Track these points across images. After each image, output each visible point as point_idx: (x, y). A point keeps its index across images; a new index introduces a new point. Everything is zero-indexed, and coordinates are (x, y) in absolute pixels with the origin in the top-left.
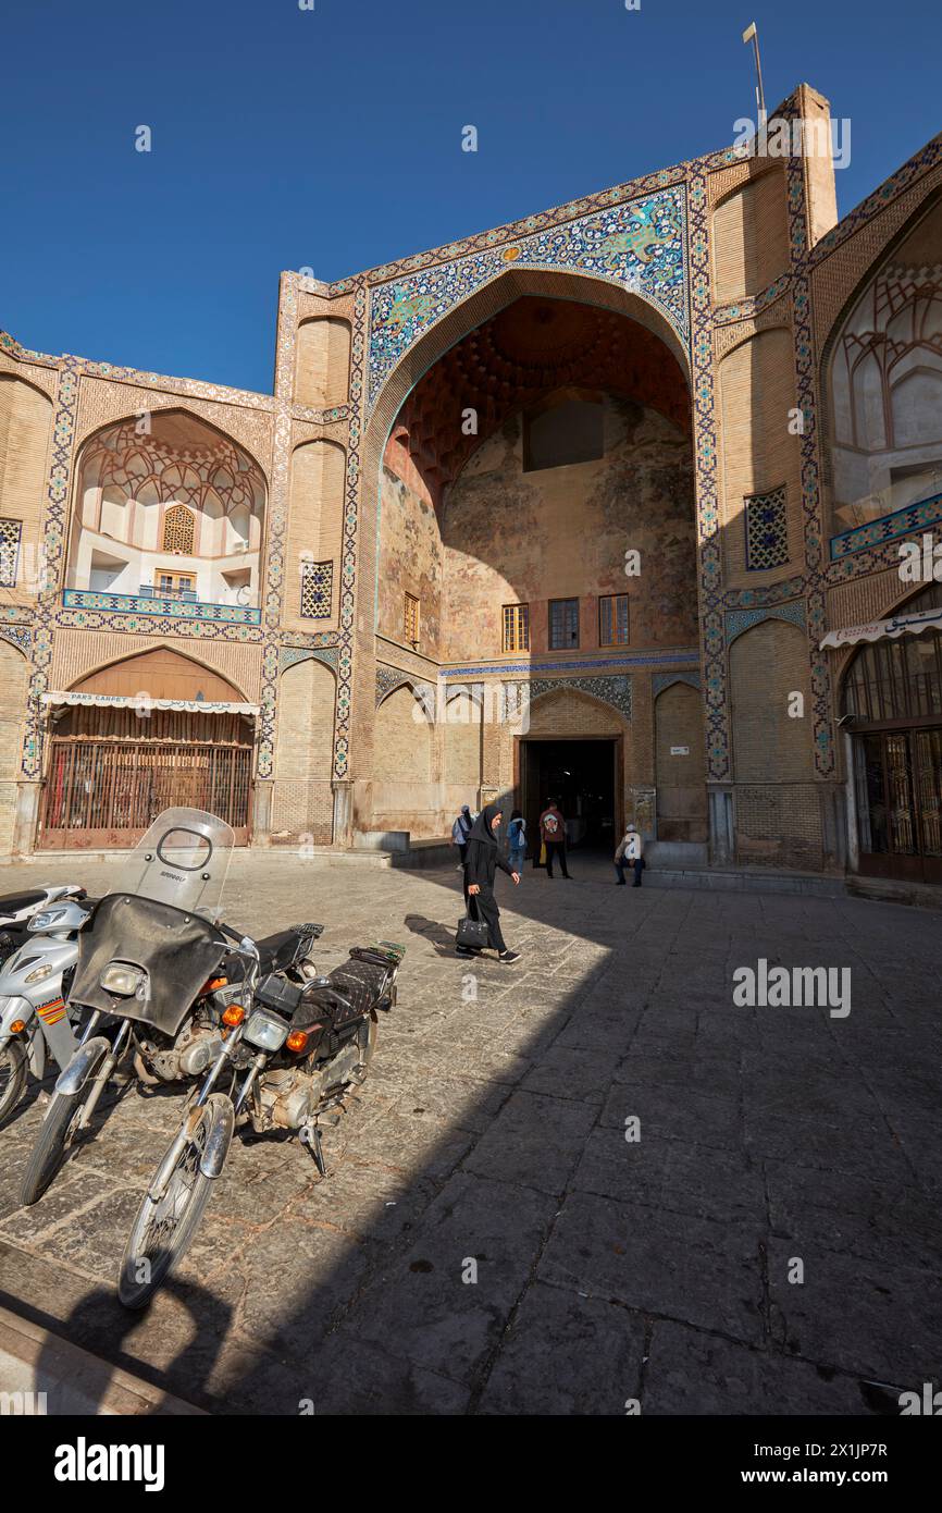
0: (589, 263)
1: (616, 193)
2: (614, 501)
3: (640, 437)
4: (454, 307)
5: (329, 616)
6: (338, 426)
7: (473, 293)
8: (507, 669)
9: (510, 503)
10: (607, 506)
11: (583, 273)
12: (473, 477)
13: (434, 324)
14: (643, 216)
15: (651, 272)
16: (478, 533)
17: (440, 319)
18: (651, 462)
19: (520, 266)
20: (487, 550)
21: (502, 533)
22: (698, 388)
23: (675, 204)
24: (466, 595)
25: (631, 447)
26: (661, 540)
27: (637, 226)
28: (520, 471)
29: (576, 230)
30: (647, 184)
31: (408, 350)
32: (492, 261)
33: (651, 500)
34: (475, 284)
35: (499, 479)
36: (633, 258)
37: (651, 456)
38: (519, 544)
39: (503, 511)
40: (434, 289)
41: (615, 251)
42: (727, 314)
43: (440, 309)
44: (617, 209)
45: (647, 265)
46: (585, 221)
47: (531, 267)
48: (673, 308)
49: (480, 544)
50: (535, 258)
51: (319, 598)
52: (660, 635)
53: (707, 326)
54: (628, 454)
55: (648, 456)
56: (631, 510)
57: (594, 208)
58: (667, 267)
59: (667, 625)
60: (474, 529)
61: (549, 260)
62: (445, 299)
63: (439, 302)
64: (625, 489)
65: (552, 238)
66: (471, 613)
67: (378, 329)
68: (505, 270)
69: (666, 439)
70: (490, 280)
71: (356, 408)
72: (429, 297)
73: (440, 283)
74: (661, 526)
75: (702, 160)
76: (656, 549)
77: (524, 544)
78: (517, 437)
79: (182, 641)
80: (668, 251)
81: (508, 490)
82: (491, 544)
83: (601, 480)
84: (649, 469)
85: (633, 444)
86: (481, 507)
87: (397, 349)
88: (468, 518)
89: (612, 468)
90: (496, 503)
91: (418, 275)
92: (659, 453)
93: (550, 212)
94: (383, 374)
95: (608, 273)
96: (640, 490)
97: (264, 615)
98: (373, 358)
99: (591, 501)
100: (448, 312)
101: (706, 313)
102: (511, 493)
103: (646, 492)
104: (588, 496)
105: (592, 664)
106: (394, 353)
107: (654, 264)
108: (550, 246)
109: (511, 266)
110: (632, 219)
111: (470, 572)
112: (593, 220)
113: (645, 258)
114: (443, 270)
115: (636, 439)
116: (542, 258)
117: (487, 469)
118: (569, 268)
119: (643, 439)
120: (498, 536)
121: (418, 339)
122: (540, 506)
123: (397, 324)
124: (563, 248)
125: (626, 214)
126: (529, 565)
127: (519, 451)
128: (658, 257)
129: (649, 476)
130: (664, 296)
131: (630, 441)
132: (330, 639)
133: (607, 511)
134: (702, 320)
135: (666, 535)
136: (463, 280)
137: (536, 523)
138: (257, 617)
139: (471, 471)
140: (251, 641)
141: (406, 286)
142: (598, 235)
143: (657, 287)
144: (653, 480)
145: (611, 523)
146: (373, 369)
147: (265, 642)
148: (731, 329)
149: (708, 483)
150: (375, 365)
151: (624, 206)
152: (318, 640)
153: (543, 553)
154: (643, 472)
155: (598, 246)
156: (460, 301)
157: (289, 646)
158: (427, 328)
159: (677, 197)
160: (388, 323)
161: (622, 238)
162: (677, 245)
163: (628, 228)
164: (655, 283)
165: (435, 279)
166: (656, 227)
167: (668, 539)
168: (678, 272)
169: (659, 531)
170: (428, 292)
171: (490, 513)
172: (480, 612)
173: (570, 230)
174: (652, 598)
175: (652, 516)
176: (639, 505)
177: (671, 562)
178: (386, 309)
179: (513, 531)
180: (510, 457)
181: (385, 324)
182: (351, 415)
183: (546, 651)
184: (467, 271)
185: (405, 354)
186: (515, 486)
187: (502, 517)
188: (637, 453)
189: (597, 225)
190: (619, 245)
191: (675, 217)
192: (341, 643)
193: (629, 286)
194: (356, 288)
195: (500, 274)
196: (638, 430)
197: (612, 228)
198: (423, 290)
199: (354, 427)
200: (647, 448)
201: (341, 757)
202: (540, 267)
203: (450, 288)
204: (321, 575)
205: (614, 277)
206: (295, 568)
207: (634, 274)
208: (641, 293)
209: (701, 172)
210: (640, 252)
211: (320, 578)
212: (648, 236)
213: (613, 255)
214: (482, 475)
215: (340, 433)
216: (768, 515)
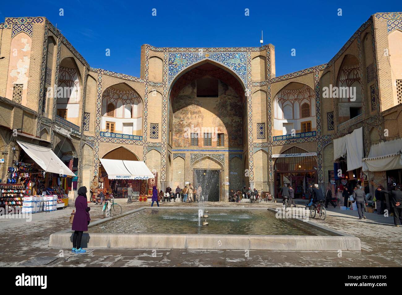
0: (226, 63)
1: (232, 49)
2: (221, 109)
3: (228, 93)
5: (157, 138)
6: (160, 88)
7: (197, 62)
8: (192, 150)
10: (219, 110)
11: (224, 65)
12: (182, 96)
13: (187, 67)
14: (238, 56)
15: (239, 70)
17: (189, 66)
18: (230, 101)
19: (209, 59)
20: (186, 117)
21: (191, 113)
22: (249, 99)
23: (245, 56)
24: (180, 129)
25: (225, 96)
26: (232, 121)
27: (237, 58)
28: (196, 97)
29: (223, 55)
30: (239, 49)
32: (202, 56)
33: (230, 110)
34: (198, 60)
35: (190, 98)
36: (235, 65)
38: (196, 117)
40: (187, 58)
42: (255, 84)
43: (189, 64)
44: (232, 53)
45: (239, 68)
46: (225, 53)
47: (212, 60)
48: (244, 80)
49: (184, 115)
50: (213, 58)
51: (154, 133)
53: (251, 85)
54: (225, 97)
55: (229, 99)
56: (225, 112)
57: (227, 51)
58: (243, 70)
59: (233, 142)
60: (183, 111)
61: (217, 60)
62: (190, 61)
63: (188, 62)
64: (224, 106)
65: (217, 55)
66: (182, 134)
67: (171, 64)
69: (234, 95)
70: (202, 60)
71: (165, 84)
72: (186, 60)
73: (189, 57)
74: (232, 117)
75: (251, 48)
76: (231, 123)
77: (197, 117)
78: (195, 87)
79: (126, 145)
80: (243, 66)
81: (192, 101)
82: (188, 116)
83: (218, 103)
84: (230, 102)
85: (226, 95)
87: (177, 71)
88: (181, 107)
89: (220, 100)
91: (183, 53)
92: (232, 99)
93: (217, 48)
94: (173, 77)
95: (230, 67)
96: (227, 107)
97: (143, 138)
98: (170, 72)
99: (215, 108)
100: (191, 65)
101: (251, 82)
103: (229, 108)
105: (215, 151)
106: (176, 72)
107: (240, 68)
108: (217, 56)
109: (207, 58)
111: (181, 123)
112: (227, 53)
113: (238, 66)
114: (190, 54)
115: (226, 94)
116: (215, 59)
118: (221, 63)
119: (228, 94)
120: (189, 114)
121: (183, 70)
122: (201, 107)
123: (176, 64)
124: (220, 58)
125: (234, 55)
126: (198, 123)
127: (195, 91)
128: (241, 67)
129: (230, 104)
130: (242, 76)
131: (225, 94)
132: (159, 145)
133: (219, 111)
134: (250, 84)
135: (234, 120)
136: (195, 58)
137: (200, 112)
138: (141, 138)
139: (181, 94)
140: (141, 145)
141: (179, 55)
142: (228, 57)
143: (240, 74)
144: (231, 105)
145: (220, 115)
147: (144, 145)
148: (255, 87)
149: (250, 120)
150: (170, 74)
151: (234, 52)
152: (155, 145)
153: (202, 120)
154: (228, 103)
155: (228, 60)
156: (194, 63)
157: (149, 146)
158: (185, 68)
159: (245, 54)
162: (245, 65)
163: (235, 58)
164: (240, 73)
165: (187, 55)
166: (241, 60)
167: (234, 121)
168: (245, 72)
169: (232, 118)
171: (187, 107)
173: (222, 54)
174: (230, 135)
175: (230, 114)
176: (227, 111)
177: (235, 126)
178: (173, 59)
179: (194, 113)
180: (193, 92)
181: (173, 63)
182: (164, 86)
183: (203, 146)
184: (196, 56)
185: (179, 73)
186: (195, 101)
187: (191, 108)
188: (227, 97)
189: (228, 55)
190: (232, 61)
191: (245, 59)
192: (162, 146)
193: (235, 72)
194: (164, 51)
195: (204, 59)
196: (227, 92)
197: (231, 57)
198: (184, 57)
199: (165, 89)
200: (229, 97)
201: (163, 175)
202: (214, 61)
203: (191, 59)
204: (154, 127)
205: (231, 68)
206: (149, 125)
207: (236, 69)
208: (237, 74)
209: (250, 51)
210: (237, 64)
211: (154, 128)
212: (239, 61)
213: (231, 63)
214: (185, 95)
215: (161, 90)
216: (262, 128)
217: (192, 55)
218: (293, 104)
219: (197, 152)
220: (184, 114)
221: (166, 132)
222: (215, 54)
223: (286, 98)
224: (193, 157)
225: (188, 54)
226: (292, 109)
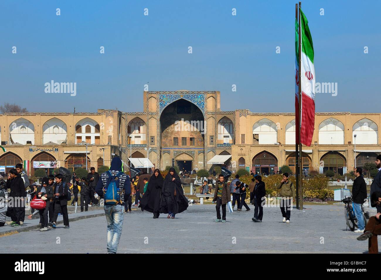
0: (193, 101)
5: (154, 144)
7: (176, 100)
8: (174, 149)
11: (192, 102)
13: (170, 103)
14: (199, 97)
16: (169, 124)
17: (171, 103)
19: (183, 98)
22: (205, 122)
23: (203, 96)
24: (167, 135)
28: (176, 114)
29: (191, 96)
30: (200, 93)
32: (179, 96)
35: (173, 115)
42: (209, 113)
43: (171, 101)
47: (185, 99)
51: (153, 142)
52: (199, 145)
55: (198, 115)
57: (193, 93)
59: (200, 143)
67: (161, 101)
70: (179, 99)
71: (158, 114)
73: (171, 97)
78: (176, 107)
79: (139, 150)
81: (174, 117)
83: (190, 118)
84: (198, 117)
88: (167, 121)
89: (192, 116)
91: (168, 95)
93: (187, 92)
94: (162, 109)
105: (189, 149)
106: (164, 106)
107: (201, 104)
108: (187, 97)
109: (182, 98)
111: (168, 131)
118: (190, 101)
119: (197, 112)
120: (172, 125)
121: (168, 105)
124: (189, 97)
125: (197, 96)
127: (176, 109)
130: (202, 109)
131: (195, 112)
132: (155, 148)
134: (206, 113)
136: (175, 98)
138: (146, 145)
141: (165, 96)
143: (201, 107)
148: (209, 115)
149: (206, 134)
150: (161, 107)
151: (197, 94)
152: (153, 148)
155: (194, 99)
156: (174, 101)
158: (169, 104)
160: (163, 101)
161: (197, 99)
162: (203, 102)
168: (203, 106)
170: (169, 98)
178: (162, 98)
180: (174, 110)
183: (181, 146)
184: (175, 96)
185: (166, 107)
186: (176, 116)
189: (193, 96)
190: (196, 100)
191: (203, 98)
192: (157, 149)
193: (198, 106)
194: (157, 93)
195: (180, 98)
196: (196, 110)
197: (195, 97)
198: (168, 97)
199: (158, 117)
201: (158, 165)
202: (186, 99)
203: (173, 98)
204: (152, 138)
205: (196, 104)
206: (150, 138)
207: (198, 104)
208: (199, 107)
209: (206, 93)
210: (199, 101)
211: (152, 139)
212: (200, 100)
215: (155, 117)
216: (212, 138)
217: (173, 96)
218: (229, 125)
219: (178, 150)
221: (159, 141)
222: (186, 95)
223: (225, 121)
224: (175, 153)
225: (171, 95)
226: (229, 127)
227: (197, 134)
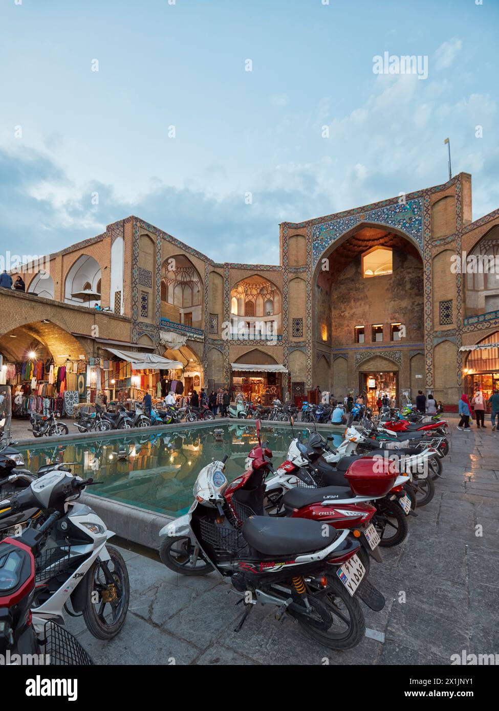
0: (390, 222)
2: (396, 290)
3: (407, 265)
4: (343, 234)
5: (302, 336)
7: (349, 230)
9: (357, 289)
10: (393, 291)
11: (387, 225)
12: (343, 280)
13: (336, 240)
14: (408, 207)
15: (411, 227)
16: (345, 300)
17: (338, 238)
18: (410, 275)
19: (366, 221)
20: (348, 307)
21: (354, 300)
22: (426, 267)
23: (419, 203)
24: (341, 322)
25: (402, 270)
26: (413, 303)
27: (406, 211)
28: (361, 278)
29: (385, 210)
30: (410, 196)
31: (327, 248)
32: (356, 219)
33: (410, 289)
34: (350, 227)
35: (353, 280)
36: (405, 221)
37: (410, 273)
38: (361, 304)
39: (355, 292)
40: (335, 227)
41: (399, 218)
42: (436, 243)
43: (338, 235)
45: (409, 224)
46: (388, 207)
47: (370, 222)
48: (418, 240)
49: (346, 304)
50: (371, 219)
51: (298, 330)
52: (413, 337)
53: (429, 246)
54: (401, 272)
55: (409, 273)
56: (403, 293)
57: (391, 203)
58: (416, 225)
59: (415, 334)
60: (344, 299)
61: (376, 220)
62: (339, 231)
63: (337, 232)
64: (400, 285)
65: (377, 212)
66: (343, 329)
67: (316, 240)
68: (360, 222)
69: (416, 267)
70: (355, 226)
71: (309, 268)
72: (334, 230)
73: (337, 226)
74: (413, 299)
75: (429, 189)
76: (411, 307)
77: (362, 305)
78: (360, 265)
79: (261, 347)
80: (417, 220)
82: (350, 304)
83: (391, 281)
84: (409, 278)
85: (403, 268)
86: (346, 291)
87: (322, 248)
88: (341, 295)
89: (395, 277)
90: (351, 289)
91: (329, 223)
92: (413, 272)
95: (396, 226)
96: (406, 286)
97: (283, 337)
98: (314, 250)
99: (388, 289)
100: (341, 236)
101: (429, 242)
102: (357, 285)
103: (408, 286)
104: (386, 288)
107: (412, 224)
108: (376, 215)
109: (363, 221)
110: (405, 208)
111: (342, 314)
112: (391, 207)
113: (409, 222)
114: (339, 221)
115: (404, 266)
116: (373, 219)
117: (348, 277)
118: (383, 223)
120: (352, 301)
121: (330, 245)
122: (368, 290)
123: (322, 239)
125: (402, 206)
126: (364, 312)
127: (360, 270)
128: (413, 222)
129: (409, 280)
130: (415, 236)
131: (402, 267)
132: (303, 344)
133: (393, 293)
135: (415, 302)
137: (367, 297)
138: (281, 338)
139: (342, 277)
140: (280, 346)
141: (325, 226)
143: (413, 232)
144: (411, 282)
145: (395, 297)
146: (314, 255)
147: (284, 345)
148: (437, 248)
149: (428, 298)
150: (315, 253)
152: (299, 344)
153: (370, 308)
154: (407, 279)
155: (393, 216)
156: (344, 232)
157: (291, 346)
158: (334, 241)
159: (420, 201)
160: (319, 238)
161: (401, 214)
162: (420, 218)
164: (412, 230)
165: (335, 224)
166: (413, 211)
167: (416, 304)
168: (420, 227)
169: (413, 301)
170: (333, 228)
171: (349, 293)
172: (346, 328)
173: (383, 210)
174: (410, 324)
175: (410, 295)
176: (406, 291)
177: (417, 311)
178: (317, 233)
179: (358, 300)
182: (307, 270)
183: (371, 342)
184: (347, 222)
185: (325, 250)
186: (359, 283)
187: (354, 294)
188: (405, 272)
189: (392, 209)
190: (400, 216)
191: (419, 208)
192: (307, 345)
193: (404, 231)
194: (306, 225)
195: (359, 224)
196: (405, 263)
197: (397, 211)
198: (331, 227)
199: (309, 274)
200: (409, 270)
201: (309, 380)
202: (373, 222)
203: (341, 228)
204: (298, 322)
205: (398, 227)
206: (291, 321)
207: (405, 227)
208: (407, 234)
209: (428, 193)
210: (407, 219)
211: (298, 324)
212: (409, 215)
213: (398, 220)
214: (346, 279)
215: (304, 276)
216: (447, 308)
217: (342, 222)
219: (364, 350)
220: (345, 302)
221: (311, 328)
222: (374, 212)
224: (359, 356)
225: (337, 222)
227: (406, 313)
